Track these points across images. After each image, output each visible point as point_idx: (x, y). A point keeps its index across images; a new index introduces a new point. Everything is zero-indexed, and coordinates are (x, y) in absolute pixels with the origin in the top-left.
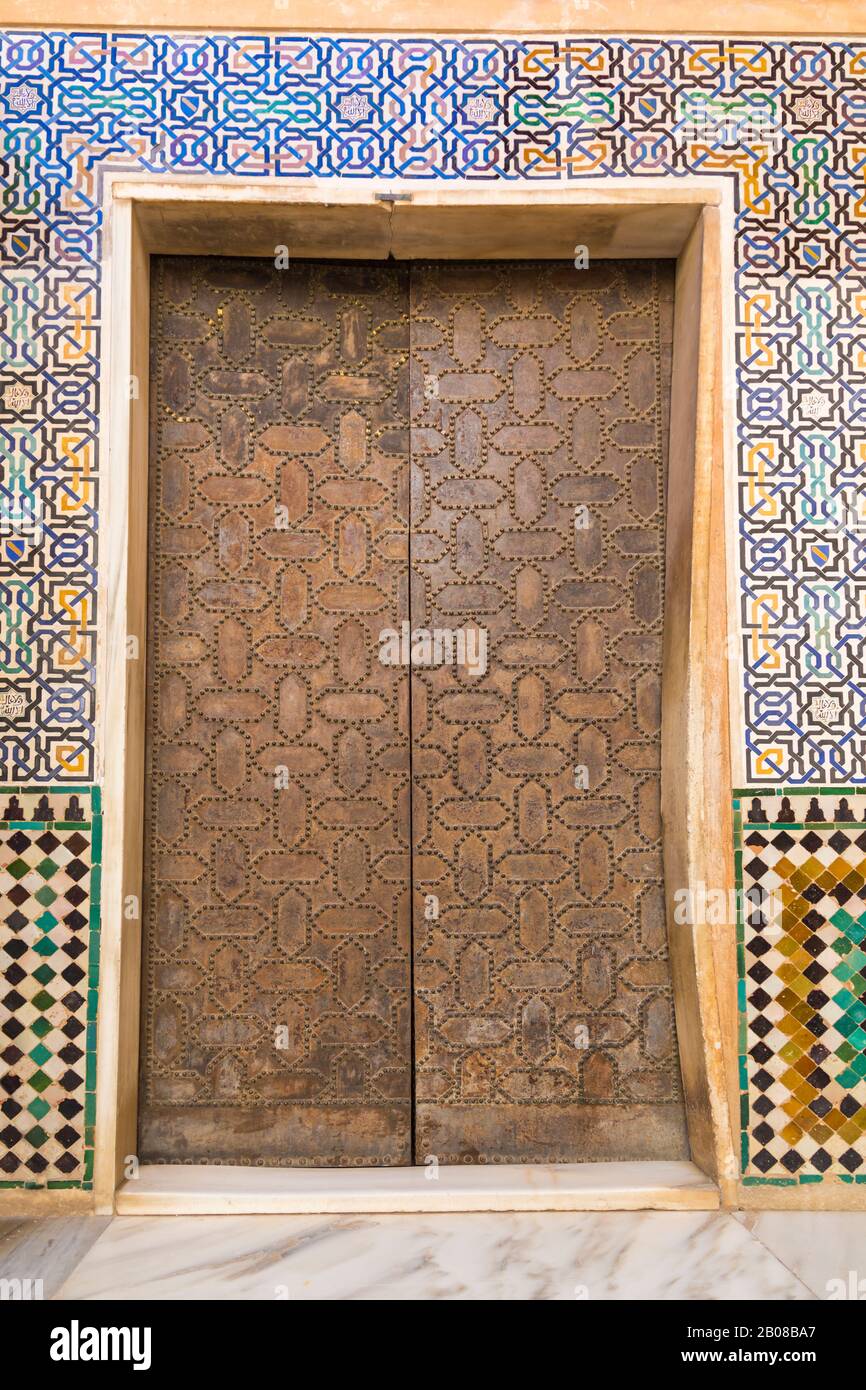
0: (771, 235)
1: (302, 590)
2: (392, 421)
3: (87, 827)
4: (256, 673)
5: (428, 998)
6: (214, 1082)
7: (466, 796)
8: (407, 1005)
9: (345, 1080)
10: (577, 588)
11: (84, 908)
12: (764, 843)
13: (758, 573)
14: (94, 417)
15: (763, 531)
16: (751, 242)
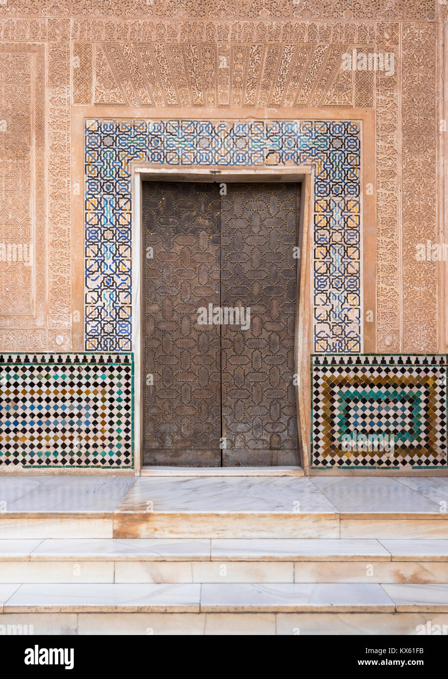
0: (325, 184)
1: (188, 289)
2: (215, 234)
3: (130, 365)
4: (175, 316)
5: (226, 417)
6: (164, 442)
7: (237, 355)
8: (220, 419)
9: (202, 442)
10: (270, 289)
11: (130, 388)
12: (319, 370)
13: (319, 289)
14: (130, 241)
15: (321, 276)
16: (319, 186)
